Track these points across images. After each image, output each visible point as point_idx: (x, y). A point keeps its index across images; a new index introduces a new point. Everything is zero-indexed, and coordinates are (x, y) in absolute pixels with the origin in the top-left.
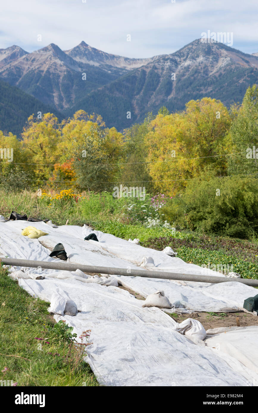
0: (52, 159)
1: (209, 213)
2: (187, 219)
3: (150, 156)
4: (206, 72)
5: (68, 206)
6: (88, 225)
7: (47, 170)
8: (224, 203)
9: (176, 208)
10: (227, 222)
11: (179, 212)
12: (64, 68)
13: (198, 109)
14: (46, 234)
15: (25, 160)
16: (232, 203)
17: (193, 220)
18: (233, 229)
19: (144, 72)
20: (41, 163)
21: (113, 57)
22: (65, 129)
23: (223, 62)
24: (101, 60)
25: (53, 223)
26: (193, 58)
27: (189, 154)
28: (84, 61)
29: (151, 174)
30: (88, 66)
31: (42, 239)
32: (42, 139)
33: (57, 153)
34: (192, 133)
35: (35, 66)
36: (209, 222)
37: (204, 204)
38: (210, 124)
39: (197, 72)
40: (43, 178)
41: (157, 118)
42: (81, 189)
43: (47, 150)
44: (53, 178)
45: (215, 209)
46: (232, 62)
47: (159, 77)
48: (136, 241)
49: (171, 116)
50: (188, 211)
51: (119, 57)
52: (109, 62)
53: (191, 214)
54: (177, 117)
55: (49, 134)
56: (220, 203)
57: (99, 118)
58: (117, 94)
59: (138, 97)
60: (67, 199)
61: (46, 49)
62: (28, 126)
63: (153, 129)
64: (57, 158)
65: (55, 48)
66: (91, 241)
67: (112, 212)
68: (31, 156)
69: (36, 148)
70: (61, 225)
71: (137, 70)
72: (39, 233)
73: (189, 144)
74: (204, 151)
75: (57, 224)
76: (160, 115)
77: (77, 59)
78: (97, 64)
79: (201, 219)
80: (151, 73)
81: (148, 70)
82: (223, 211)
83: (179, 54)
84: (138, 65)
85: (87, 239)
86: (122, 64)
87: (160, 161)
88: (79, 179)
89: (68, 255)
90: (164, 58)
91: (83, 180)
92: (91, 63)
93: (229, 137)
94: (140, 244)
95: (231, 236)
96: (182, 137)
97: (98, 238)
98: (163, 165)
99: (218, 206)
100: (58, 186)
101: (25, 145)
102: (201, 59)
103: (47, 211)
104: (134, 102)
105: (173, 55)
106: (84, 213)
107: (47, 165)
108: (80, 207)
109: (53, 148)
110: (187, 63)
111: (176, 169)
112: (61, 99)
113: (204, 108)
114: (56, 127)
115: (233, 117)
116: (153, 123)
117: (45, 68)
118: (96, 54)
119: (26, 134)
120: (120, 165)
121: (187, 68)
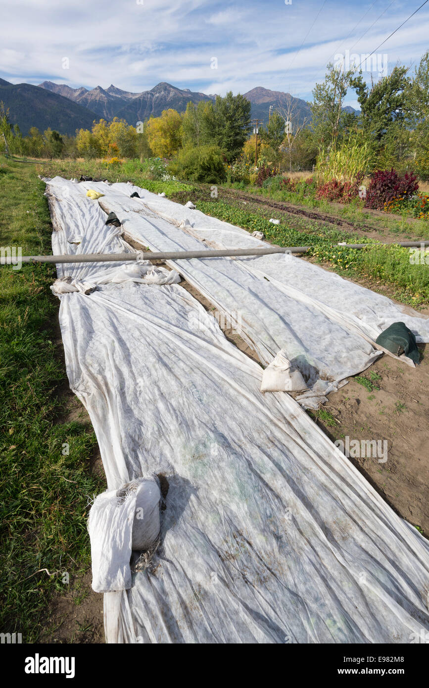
0: (107, 142)
1: (196, 169)
2: (184, 174)
3: (149, 139)
4: (165, 99)
5: (116, 168)
6: (130, 181)
7: (106, 147)
8: (204, 163)
9: (176, 168)
10: (206, 174)
11: (178, 169)
12: (106, 99)
13: (167, 115)
14: (103, 196)
15: (96, 143)
16: (208, 163)
17: (187, 174)
18: (209, 178)
19: (140, 100)
20: (103, 144)
21: (126, 92)
22: (111, 127)
23: (172, 94)
24: (121, 94)
25: (109, 181)
26: (160, 93)
27: (166, 137)
28: (114, 95)
29: (151, 147)
30: (116, 97)
31: (100, 199)
32: (101, 132)
33: (109, 139)
34: (166, 127)
35: (93, 98)
36: (196, 175)
37: (192, 164)
38: (173, 122)
39: (161, 99)
40: (105, 151)
41: (150, 120)
42: (122, 157)
43: (104, 137)
44: (109, 151)
45: (198, 167)
46: (176, 94)
47: (146, 102)
48: (163, 194)
49: (156, 119)
50: (184, 169)
51: (128, 93)
52: (124, 95)
53: (186, 170)
54: (159, 119)
55: (104, 130)
56: (201, 163)
57: (125, 121)
58: (130, 111)
59: (139, 112)
60: (116, 164)
61: (96, 89)
62: (94, 126)
63: (149, 126)
64: (110, 141)
65: (100, 88)
66: (135, 198)
67: (141, 171)
68: (98, 141)
69: (99, 137)
70: (113, 183)
71: (136, 99)
72: (98, 194)
73: (165, 132)
74: (172, 135)
75: (111, 182)
76: (151, 118)
77: (111, 94)
78: (120, 96)
79: (192, 173)
80: (143, 100)
81: (141, 99)
82: (203, 168)
83: (153, 90)
84: (137, 97)
85: (132, 196)
86: (130, 96)
87: (153, 141)
88: (120, 151)
89: (120, 221)
90: (147, 93)
91: (123, 151)
92: (117, 96)
93: (182, 128)
94: (166, 196)
95: (208, 183)
96: (162, 129)
97: (139, 195)
98: (155, 143)
99: (200, 165)
100: (112, 155)
101: (94, 135)
102: (163, 93)
103: (105, 173)
104: (138, 115)
105: (151, 91)
106: (126, 172)
107: (106, 145)
108: (123, 168)
109: (107, 136)
110: (157, 95)
111: (160, 145)
112: (107, 114)
113: (169, 114)
114: (106, 126)
115: (182, 118)
116: (148, 122)
117: (98, 99)
118: (118, 91)
119: (93, 130)
120: (137, 143)
121: (158, 97)
